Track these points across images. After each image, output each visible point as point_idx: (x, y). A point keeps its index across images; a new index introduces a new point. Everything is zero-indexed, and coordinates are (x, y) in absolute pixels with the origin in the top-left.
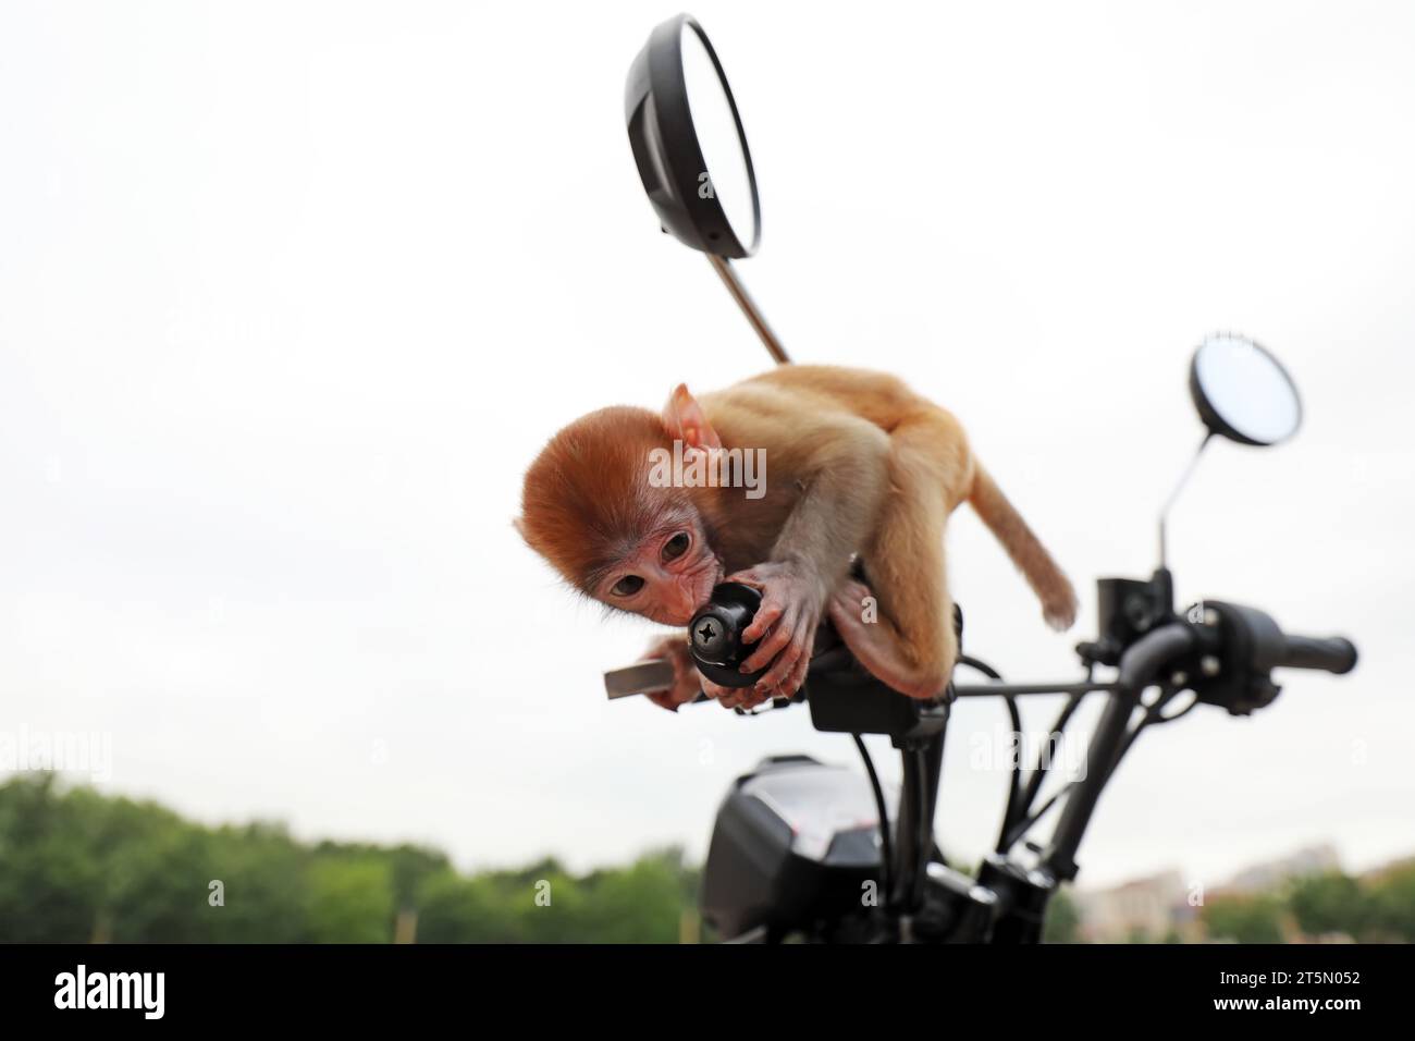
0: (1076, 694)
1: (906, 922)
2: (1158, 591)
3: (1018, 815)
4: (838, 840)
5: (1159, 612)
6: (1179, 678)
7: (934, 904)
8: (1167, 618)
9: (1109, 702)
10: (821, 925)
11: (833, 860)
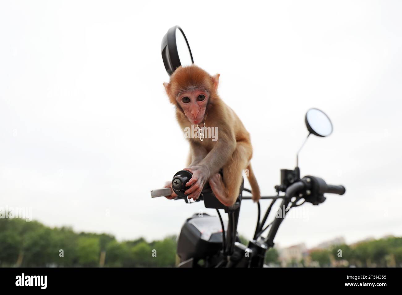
0: (275, 199)
1: (229, 257)
2: (296, 173)
3: (259, 230)
4: (212, 236)
5: (296, 178)
6: (301, 195)
7: (236, 253)
8: (298, 180)
9: (283, 201)
10: (208, 257)
11: (211, 241)
